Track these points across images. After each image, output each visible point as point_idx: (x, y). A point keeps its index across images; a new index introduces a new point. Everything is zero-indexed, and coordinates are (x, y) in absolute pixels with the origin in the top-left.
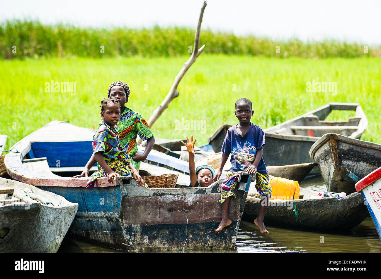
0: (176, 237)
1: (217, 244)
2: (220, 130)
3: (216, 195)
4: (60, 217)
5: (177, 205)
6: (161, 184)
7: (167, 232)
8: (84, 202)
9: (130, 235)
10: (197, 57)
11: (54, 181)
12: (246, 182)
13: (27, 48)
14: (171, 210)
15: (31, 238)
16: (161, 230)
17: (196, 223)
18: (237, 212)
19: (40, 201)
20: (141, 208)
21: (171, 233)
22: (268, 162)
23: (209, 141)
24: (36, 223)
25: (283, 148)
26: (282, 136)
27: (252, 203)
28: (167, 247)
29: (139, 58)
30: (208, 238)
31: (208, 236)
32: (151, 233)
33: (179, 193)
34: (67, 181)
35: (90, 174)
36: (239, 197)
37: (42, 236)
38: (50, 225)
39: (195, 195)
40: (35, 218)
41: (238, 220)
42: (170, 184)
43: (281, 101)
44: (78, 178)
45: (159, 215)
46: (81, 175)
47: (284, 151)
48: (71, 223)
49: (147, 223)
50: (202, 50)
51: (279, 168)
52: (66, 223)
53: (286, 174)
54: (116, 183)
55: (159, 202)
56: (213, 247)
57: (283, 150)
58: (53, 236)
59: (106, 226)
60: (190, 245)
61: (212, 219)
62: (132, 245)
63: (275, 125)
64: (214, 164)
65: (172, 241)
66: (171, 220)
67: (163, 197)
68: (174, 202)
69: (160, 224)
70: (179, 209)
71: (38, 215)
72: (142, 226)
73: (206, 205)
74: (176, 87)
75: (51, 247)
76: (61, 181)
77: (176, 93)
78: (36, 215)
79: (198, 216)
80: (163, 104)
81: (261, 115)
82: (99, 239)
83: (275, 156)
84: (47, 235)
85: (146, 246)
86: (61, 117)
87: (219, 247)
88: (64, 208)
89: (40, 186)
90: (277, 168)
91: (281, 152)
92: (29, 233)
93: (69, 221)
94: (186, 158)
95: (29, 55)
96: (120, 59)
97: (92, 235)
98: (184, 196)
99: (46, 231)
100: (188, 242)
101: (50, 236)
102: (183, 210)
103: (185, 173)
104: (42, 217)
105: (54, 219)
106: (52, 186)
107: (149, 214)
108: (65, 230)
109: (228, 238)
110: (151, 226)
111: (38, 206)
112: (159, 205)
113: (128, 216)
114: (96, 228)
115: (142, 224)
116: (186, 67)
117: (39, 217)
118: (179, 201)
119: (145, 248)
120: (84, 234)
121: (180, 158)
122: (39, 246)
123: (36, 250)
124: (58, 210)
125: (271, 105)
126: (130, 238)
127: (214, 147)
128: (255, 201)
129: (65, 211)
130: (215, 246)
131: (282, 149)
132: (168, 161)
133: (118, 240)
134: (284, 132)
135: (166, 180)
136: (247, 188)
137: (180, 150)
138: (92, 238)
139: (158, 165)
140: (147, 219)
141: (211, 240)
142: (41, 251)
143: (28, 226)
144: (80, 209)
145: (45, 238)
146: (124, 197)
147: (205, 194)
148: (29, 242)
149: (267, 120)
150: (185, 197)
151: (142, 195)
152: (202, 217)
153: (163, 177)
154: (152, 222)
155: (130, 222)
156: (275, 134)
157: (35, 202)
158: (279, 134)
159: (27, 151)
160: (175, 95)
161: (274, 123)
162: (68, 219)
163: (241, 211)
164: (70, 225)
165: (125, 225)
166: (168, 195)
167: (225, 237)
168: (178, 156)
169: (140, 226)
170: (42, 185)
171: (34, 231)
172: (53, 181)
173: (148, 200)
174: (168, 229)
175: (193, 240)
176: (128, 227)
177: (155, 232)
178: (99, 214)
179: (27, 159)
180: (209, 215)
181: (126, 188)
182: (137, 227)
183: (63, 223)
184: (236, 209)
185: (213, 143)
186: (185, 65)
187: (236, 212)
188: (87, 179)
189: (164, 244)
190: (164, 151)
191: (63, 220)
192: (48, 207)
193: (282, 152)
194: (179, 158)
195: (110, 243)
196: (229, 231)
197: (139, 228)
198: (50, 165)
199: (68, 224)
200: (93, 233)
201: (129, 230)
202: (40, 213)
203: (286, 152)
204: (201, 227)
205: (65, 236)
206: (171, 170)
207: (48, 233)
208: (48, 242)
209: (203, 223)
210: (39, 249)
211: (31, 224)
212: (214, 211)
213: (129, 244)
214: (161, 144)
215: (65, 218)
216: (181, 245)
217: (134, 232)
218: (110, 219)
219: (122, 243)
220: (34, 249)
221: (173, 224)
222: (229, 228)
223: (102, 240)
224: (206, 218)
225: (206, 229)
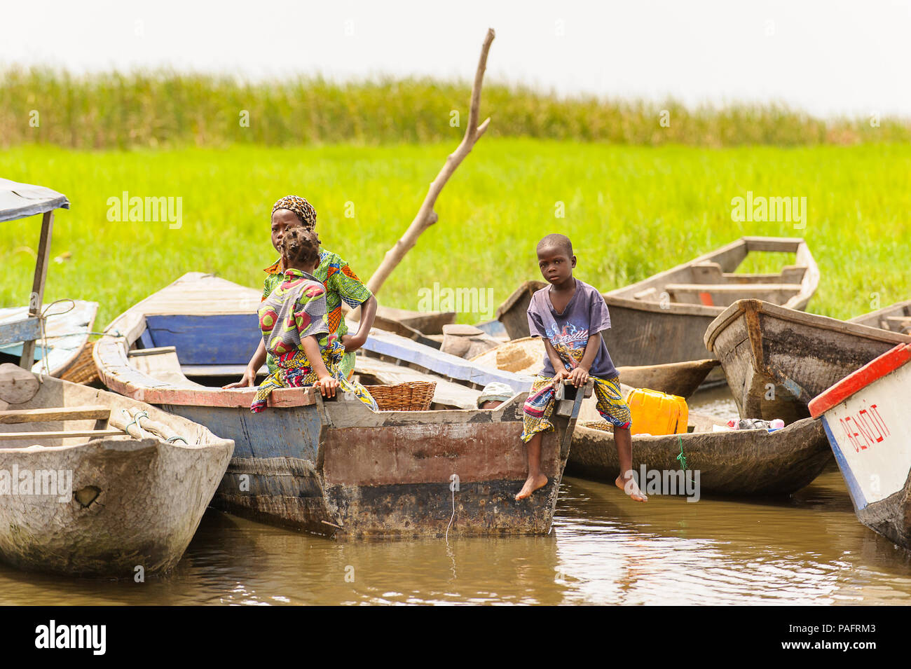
0: (432, 511)
1: (515, 525)
2: (521, 291)
3: (511, 424)
4: (199, 467)
5: (433, 445)
6: (401, 403)
7: (413, 499)
8: (247, 437)
9: (338, 504)
10: (475, 142)
11: (187, 393)
12: (574, 399)
13: (136, 127)
14: (420, 455)
15: (141, 508)
16: (401, 495)
17: (472, 481)
18: (554, 460)
19: (161, 434)
20: (359, 451)
21: (422, 502)
22: (617, 357)
23: (499, 314)
24: (150, 477)
25: (649, 329)
26: (648, 305)
27: (592, 441)
28: (412, 531)
29: (358, 145)
30: (496, 511)
31: (496, 507)
32: (380, 501)
33: (436, 420)
34: (212, 394)
35: (258, 380)
36: (559, 430)
37: (162, 505)
38: (178, 482)
39: (470, 425)
40: (148, 468)
41: (557, 477)
42: (419, 402)
43: (645, 233)
44: (234, 390)
45: (396, 465)
46: (241, 383)
47: (651, 334)
48: (220, 479)
49: (372, 480)
50: (485, 129)
51: (642, 371)
52: (210, 480)
53: (657, 383)
54: (308, 400)
55: (397, 439)
56: (506, 530)
57: (649, 333)
58: (183, 504)
59: (290, 487)
60: (459, 526)
61: (504, 475)
62: (342, 524)
63: (634, 281)
64: (510, 362)
65: (423, 517)
66: (420, 474)
67: (403, 428)
68: (426, 439)
69: (398, 482)
70: (436, 454)
71: (155, 463)
72: (362, 487)
73: (492, 446)
74: (431, 204)
75: (180, 526)
76: (202, 394)
77: (431, 215)
78: (150, 461)
79: (476, 468)
80: (404, 239)
81: (606, 262)
82: (277, 512)
83: (633, 346)
84: (172, 501)
85: (371, 527)
86: (203, 266)
87: (518, 530)
88: (205, 450)
89: (162, 405)
90: (639, 371)
91: (645, 336)
92: (136, 497)
93: (215, 474)
94: (454, 349)
95: (138, 140)
96: (319, 147)
97: (263, 504)
98: (446, 428)
99: (170, 494)
100: (455, 520)
101: (179, 505)
102: (444, 455)
103: (451, 380)
104: (162, 466)
105: (186, 471)
106: (184, 404)
107: (377, 462)
108: (208, 495)
109: (536, 512)
110: (381, 486)
111: (154, 445)
112: (396, 445)
113: (334, 468)
114: (271, 489)
115: (362, 482)
116: (452, 164)
117: (156, 466)
118: (437, 438)
119: (369, 531)
120: (246, 503)
121: (442, 348)
122: (157, 524)
123: (151, 532)
124: (194, 454)
125: (625, 240)
126: (338, 511)
127: (508, 327)
128: (598, 436)
129: (208, 455)
130: (511, 527)
131: (648, 331)
132: (418, 354)
133: (314, 515)
134: (651, 296)
135: (411, 393)
136: (576, 410)
137: (441, 332)
138: (264, 509)
139: (398, 362)
140: (371, 474)
141: (501, 516)
142: (160, 534)
143: (135, 484)
144: (238, 452)
145: (168, 508)
146: (325, 428)
147: (490, 422)
148: (136, 516)
149: (617, 272)
150: (449, 429)
151: (360, 425)
152: (483, 468)
153: (405, 388)
154: (381, 480)
155: (337, 479)
156: (632, 300)
157: (150, 436)
158: (642, 301)
159: (138, 333)
160: (429, 219)
161: (632, 277)
162: (214, 472)
163: (562, 458)
164: (218, 484)
165: (328, 485)
166: (414, 424)
167: (530, 510)
168: (437, 345)
169: (359, 486)
170: (164, 402)
171: (147, 494)
172: (186, 396)
173: (374, 435)
174: (414, 493)
175: (465, 515)
176: (333, 488)
177: (388, 500)
178: (276, 461)
179: (138, 348)
180: (497, 465)
181: (329, 410)
182: (352, 490)
183: (204, 480)
184: (552, 453)
185: (505, 319)
186: (450, 159)
187: (552, 460)
188: (251, 391)
189: (407, 524)
190: (409, 335)
191: (204, 473)
192: (174, 447)
193: (647, 338)
194: (439, 349)
195: (298, 521)
196: (539, 498)
197: (355, 490)
198: (182, 362)
199: (213, 482)
200: (266, 500)
201: (337, 494)
202: (159, 459)
203: (655, 338)
204: (481, 490)
205: (209, 505)
206: (424, 373)
207: (175, 498)
208: (174, 516)
209: (486, 482)
210: (157, 530)
211: (141, 481)
212: (508, 457)
213: (337, 524)
214: (402, 321)
215: (207, 470)
216: (441, 526)
217: (346, 499)
218: (297, 473)
219: (323, 521)
220: (148, 530)
221: (424, 484)
222: (538, 492)
223: (283, 514)
224: (492, 472)
225: (492, 494)
